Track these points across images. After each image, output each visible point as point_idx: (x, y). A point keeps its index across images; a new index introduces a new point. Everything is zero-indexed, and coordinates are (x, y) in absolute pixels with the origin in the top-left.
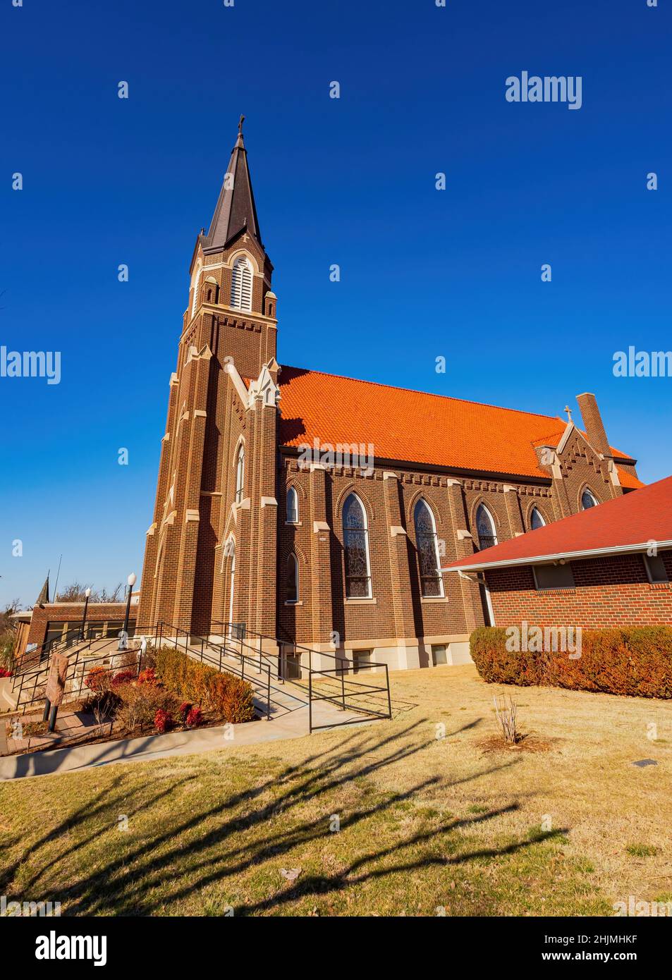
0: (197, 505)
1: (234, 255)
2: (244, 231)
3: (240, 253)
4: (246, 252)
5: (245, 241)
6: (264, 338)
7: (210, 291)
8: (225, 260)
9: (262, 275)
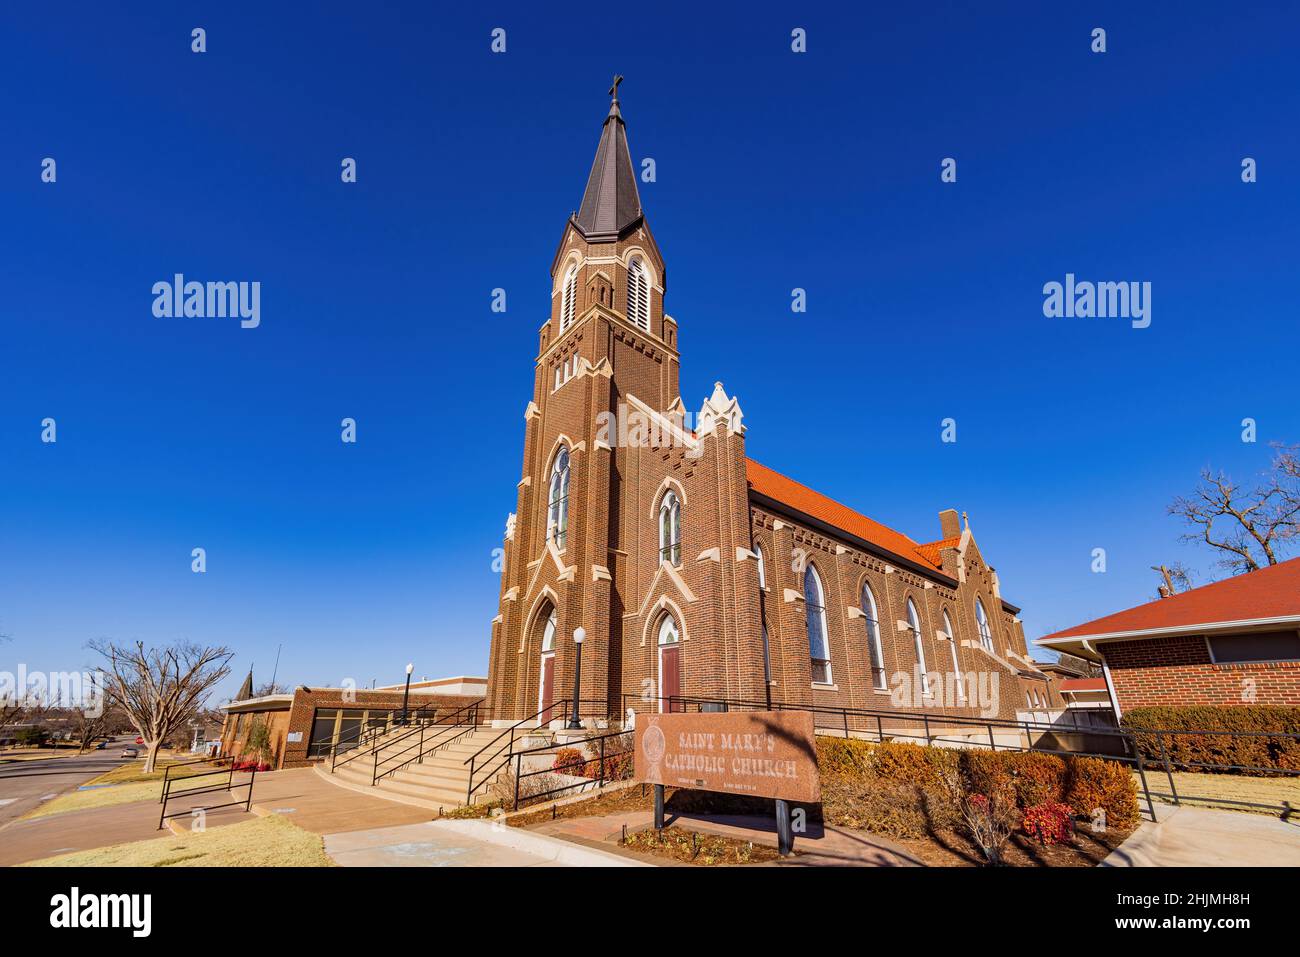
0: (605, 561)
1: (631, 252)
2: (638, 223)
3: (636, 252)
4: (642, 253)
5: (640, 237)
6: (665, 371)
7: (603, 290)
8: (619, 253)
9: (661, 290)
